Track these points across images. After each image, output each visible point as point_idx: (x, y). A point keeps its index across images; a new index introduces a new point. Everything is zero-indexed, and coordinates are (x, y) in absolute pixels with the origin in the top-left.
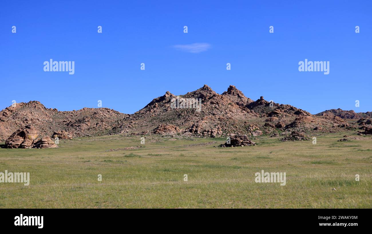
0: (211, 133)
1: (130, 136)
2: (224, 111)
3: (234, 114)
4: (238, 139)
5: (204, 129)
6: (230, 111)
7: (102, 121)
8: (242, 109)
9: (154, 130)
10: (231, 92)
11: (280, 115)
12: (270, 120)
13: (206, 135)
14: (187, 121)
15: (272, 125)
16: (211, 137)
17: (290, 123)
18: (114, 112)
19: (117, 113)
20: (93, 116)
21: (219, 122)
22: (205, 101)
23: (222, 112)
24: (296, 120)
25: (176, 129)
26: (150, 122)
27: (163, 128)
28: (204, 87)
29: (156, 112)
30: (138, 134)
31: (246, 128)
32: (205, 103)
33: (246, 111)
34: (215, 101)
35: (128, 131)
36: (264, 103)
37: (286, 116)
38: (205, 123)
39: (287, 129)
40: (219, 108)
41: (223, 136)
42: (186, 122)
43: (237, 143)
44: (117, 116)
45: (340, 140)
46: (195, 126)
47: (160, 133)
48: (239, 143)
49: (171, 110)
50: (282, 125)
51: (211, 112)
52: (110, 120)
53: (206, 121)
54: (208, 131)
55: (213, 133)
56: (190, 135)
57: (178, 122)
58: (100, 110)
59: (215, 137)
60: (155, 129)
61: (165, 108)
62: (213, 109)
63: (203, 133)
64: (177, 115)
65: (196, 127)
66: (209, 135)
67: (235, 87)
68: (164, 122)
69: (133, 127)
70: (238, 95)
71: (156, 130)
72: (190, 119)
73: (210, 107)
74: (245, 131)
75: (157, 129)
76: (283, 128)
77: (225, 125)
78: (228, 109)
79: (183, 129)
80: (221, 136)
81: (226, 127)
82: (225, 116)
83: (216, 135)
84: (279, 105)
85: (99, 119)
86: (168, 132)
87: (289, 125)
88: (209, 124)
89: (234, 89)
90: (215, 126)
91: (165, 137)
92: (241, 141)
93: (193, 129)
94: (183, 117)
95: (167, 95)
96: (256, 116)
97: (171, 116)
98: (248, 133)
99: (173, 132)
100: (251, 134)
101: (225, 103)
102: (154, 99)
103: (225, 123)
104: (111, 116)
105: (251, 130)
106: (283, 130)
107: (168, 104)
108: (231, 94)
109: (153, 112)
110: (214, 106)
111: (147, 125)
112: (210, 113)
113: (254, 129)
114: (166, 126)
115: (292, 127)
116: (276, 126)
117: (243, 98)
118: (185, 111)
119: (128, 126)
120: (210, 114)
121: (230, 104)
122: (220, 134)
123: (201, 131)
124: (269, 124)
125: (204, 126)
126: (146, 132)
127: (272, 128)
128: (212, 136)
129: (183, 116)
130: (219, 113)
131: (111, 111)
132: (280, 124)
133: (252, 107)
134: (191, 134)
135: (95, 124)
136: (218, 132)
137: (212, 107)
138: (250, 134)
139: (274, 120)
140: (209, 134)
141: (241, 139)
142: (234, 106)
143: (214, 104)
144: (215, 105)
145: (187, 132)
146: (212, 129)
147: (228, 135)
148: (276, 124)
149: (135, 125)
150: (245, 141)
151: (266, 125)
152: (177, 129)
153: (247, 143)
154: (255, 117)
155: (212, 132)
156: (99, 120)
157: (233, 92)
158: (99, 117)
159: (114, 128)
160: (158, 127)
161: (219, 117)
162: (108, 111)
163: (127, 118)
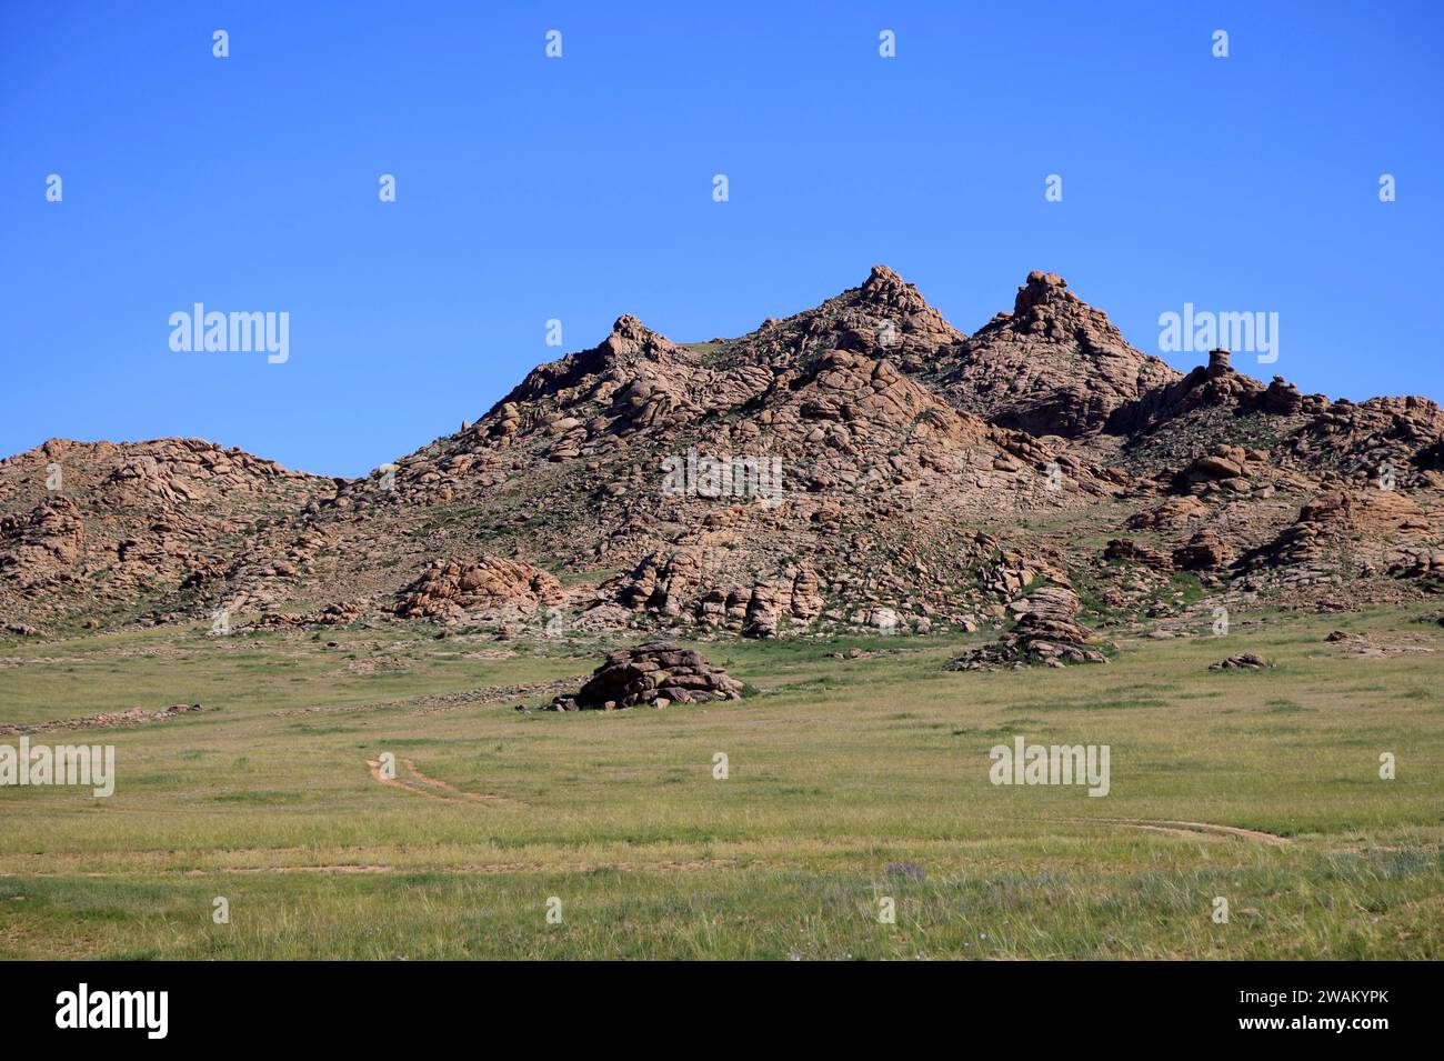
0: (748, 610)
1: (251, 635)
2: (883, 463)
3: (946, 484)
4: (647, 665)
5: (708, 583)
6: (923, 463)
7: (158, 529)
8: (1006, 448)
9: (400, 595)
10: (1034, 318)
11: (1243, 484)
12: (1158, 519)
13: (715, 622)
14: (625, 533)
15: (1151, 551)
16: (745, 634)
17: (1267, 536)
18: (245, 464)
19: (267, 473)
20: (100, 494)
21: (812, 538)
22: (770, 398)
23: (872, 472)
24: (1300, 520)
25: (535, 586)
26: (413, 536)
27: (455, 580)
28: (871, 280)
29: (484, 467)
30: (300, 623)
31: (979, 575)
32: (766, 415)
33: (1029, 462)
34: (831, 401)
35: (267, 597)
36: (1234, 393)
37: (1278, 489)
38: (724, 545)
39: (1243, 573)
40: (856, 443)
41: (824, 625)
42: (618, 537)
43: (635, 687)
44: (260, 491)
45: (1225, 665)
46: (653, 564)
47: (433, 614)
48: (646, 689)
49: (580, 455)
50: (1218, 554)
51: (801, 472)
52: (212, 521)
53: (726, 535)
54: (732, 600)
55: (762, 608)
56: (619, 623)
57: (586, 534)
58: (151, 453)
59: (768, 632)
60: (410, 588)
61: (544, 444)
62: (815, 451)
63: (699, 612)
64: (585, 496)
65: (662, 574)
66: (738, 625)
67: (1062, 285)
68: (499, 540)
69: (307, 571)
70: (1081, 335)
71: (410, 595)
72: (646, 520)
73: (797, 437)
74: (969, 596)
75: (420, 591)
76: (1219, 570)
77: (847, 559)
78: (913, 452)
79: (584, 589)
80: (816, 625)
81: (853, 570)
82: (886, 496)
83: (785, 618)
84: (1325, 405)
85: (138, 512)
86: (485, 609)
87: (1264, 550)
88: (743, 552)
89: (1058, 296)
90: (783, 562)
91: (457, 639)
92: (661, 676)
93: (640, 584)
94: (616, 507)
95: (618, 344)
96: (1093, 492)
97: (548, 500)
98: (986, 603)
99: (515, 609)
100: (1003, 609)
101: (895, 413)
102: (535, 371)
103: (846, 546)
104: (223, 492)
105: (1005, 585)
106: (1220, 584)
107: (570, 415)
108: (1036, 331)
109: (464, 467)
110: (821, 434)
111: (396, 562)
112: (796, 475)
113: (1028, 578)
114: (471, 569)
115: (1273, 562)
116: (1179, 556)
117: (1109, 355)
118: (637, 469)
119: (278, 563)
120: (793, 483)
121: (926, 416)
122: (807, 612)
123: (689, 598)
124: (1130, 545)
125: (709, 566)
126: (349, 610)
127: (1154, 568)
128: (754, 630)
129: (620, 500)
130: (851, 479)
131: (223, 459)
132: (1206, 542)
133: (1152, 420)
134: (626, 614)
135: (107, 548)
136: (794, 605)
137: (807, 440)
138: (1000, 609)
139: (1181, 517)
140: (737, 617)
141: (663, 665)
142: (956, 428)
143: (826, 416)
144: (826, 423)
145: (603, 606)
146: (758, 584)
147: (860, 619)
148: (1180, 547)
149: (321, 560)
150: (679, 679)
151: (1116, 552)
152: (545, 589)
153: (690, 687)
154: (1084, 500)
155: (754, 604)
156: (141, 523)
157: (1049, 321)
158: (139, 503)
159: (190, 578)
160: (426, 578)
161: (815, 508)
162: (204, 462)
163: (323, 503)
